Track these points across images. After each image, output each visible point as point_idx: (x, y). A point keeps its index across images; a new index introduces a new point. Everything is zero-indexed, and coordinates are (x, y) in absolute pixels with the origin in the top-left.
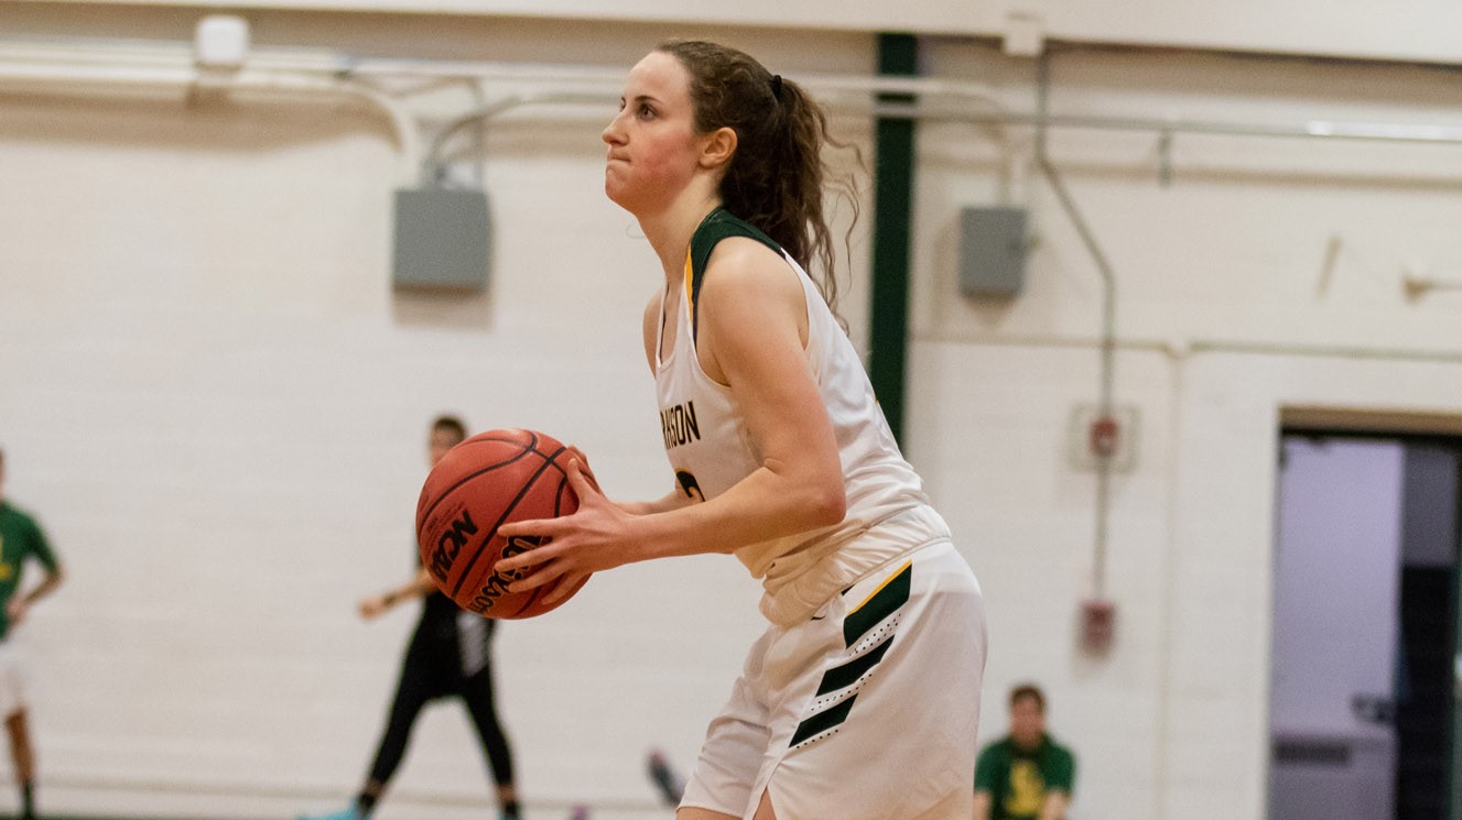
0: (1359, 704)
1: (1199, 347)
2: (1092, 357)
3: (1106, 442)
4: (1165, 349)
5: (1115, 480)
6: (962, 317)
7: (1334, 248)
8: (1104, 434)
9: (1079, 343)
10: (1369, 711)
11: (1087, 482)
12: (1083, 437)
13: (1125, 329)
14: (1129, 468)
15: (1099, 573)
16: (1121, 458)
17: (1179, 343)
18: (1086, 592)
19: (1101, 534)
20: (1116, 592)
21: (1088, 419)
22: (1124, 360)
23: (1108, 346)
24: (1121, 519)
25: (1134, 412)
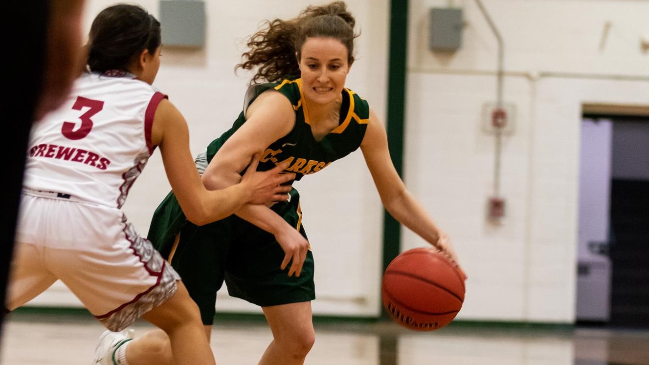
0: (591, 245)
1: (544, 75)
2: (493, 80)
3: (500, 121)
4: (527, 76)
5: (504, 139)
6: (431, 61)
7: (608, 26)
8: (499, 117)
9: (487, 73)
10: (596, 249)
11: (490, 140)
12: (489, 119)
13: (508, 67)
14: (510, 134)
15: (496, 185)
16: (507, 129)
17: (534, 74)
18: (490, 193)
19: (498, 165)
20: (504, 193)
21: (490, 110)
22: (508, 81)
23: (500, 74)
24: (507, 158)
25: (514, 107)
